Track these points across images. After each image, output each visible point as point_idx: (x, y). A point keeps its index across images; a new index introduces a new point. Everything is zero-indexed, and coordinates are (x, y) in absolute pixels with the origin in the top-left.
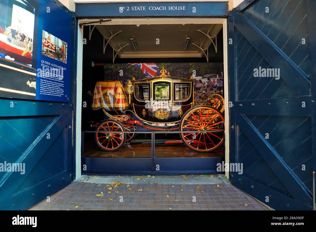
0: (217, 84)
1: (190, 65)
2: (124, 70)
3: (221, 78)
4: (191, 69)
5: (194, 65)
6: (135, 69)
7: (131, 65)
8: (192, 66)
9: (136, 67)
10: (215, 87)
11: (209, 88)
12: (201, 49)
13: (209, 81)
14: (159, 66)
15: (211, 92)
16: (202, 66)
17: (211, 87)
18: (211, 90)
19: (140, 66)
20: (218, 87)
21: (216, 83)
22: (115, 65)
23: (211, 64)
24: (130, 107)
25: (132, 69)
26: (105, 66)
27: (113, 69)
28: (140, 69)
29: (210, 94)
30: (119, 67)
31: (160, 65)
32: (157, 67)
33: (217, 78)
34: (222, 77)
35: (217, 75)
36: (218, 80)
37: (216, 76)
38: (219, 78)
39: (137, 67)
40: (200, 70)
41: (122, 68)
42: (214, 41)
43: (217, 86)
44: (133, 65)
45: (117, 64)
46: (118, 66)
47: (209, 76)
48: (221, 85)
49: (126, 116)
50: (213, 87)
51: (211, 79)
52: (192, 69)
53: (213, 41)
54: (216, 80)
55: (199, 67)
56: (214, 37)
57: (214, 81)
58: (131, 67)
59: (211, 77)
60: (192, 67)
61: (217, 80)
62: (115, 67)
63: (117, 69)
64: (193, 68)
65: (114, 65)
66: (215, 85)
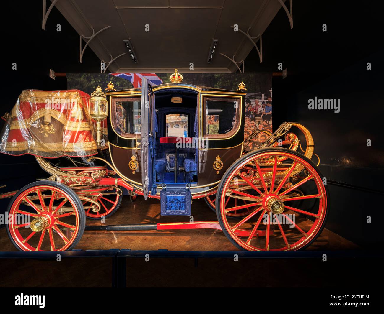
0: (262, 110)
1: (216, 78)
2: (102, 84)
3: (270, 100)
4: (217, 83)
5: (222, 77)
6: (122, 84)
7: (114, 77)
8: (220, 78)
9: (123, 80)
10: (259, 115)
11: (249, 117)
12: (234, 61)
13: (248, 104)
14: (163, 78)
15: (252, 123)
16: (236, 79)
17: (252, 115)
18: (252, 121)
19: (131, 77)
20: (264, 115)
21: (260, 109)
22: (87, 76)
23: (252, 76)
24: (102, 153)
25: (117, 84)
26: (69, 78)
27: (84, 83)
28: (130, 84)
29: (250, 127)
30: (93, 80)
31: (165, 77)
32: (160, 80)
33: (263, 100)
34: (270, 98)
35: (263, 95)
36: (263, 103)
37: (261, 96)
38: (265, 99)
39: (125, 80)
40: (233, 86)
41: (99, 81)
42: (258, 44)
43: (262, 114)
44: (117, 77)
45: (89, 74)
46: (92, 77)
47: (248, 97)
48: (269, 112)
49: (95, 170)
50: (256, 116)
51: (251, 101)
52: (219, 84)
53: (256, 44)
54: (260, 104)
55: (230, 81)
56: (257, 37)
57: (257, 105)
58: (115, 80)
59: (251, 98)
60: (219, 80)
61: (261, 102)
62: (86, 80)
63: (90, 84)
64: (220, 82)
65: (85, 76)
66: (259, 112)
